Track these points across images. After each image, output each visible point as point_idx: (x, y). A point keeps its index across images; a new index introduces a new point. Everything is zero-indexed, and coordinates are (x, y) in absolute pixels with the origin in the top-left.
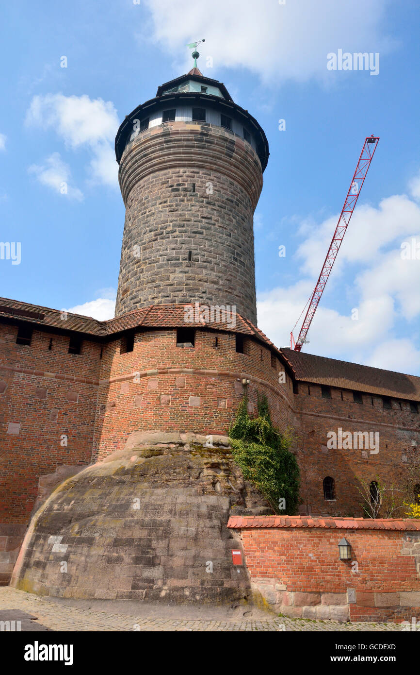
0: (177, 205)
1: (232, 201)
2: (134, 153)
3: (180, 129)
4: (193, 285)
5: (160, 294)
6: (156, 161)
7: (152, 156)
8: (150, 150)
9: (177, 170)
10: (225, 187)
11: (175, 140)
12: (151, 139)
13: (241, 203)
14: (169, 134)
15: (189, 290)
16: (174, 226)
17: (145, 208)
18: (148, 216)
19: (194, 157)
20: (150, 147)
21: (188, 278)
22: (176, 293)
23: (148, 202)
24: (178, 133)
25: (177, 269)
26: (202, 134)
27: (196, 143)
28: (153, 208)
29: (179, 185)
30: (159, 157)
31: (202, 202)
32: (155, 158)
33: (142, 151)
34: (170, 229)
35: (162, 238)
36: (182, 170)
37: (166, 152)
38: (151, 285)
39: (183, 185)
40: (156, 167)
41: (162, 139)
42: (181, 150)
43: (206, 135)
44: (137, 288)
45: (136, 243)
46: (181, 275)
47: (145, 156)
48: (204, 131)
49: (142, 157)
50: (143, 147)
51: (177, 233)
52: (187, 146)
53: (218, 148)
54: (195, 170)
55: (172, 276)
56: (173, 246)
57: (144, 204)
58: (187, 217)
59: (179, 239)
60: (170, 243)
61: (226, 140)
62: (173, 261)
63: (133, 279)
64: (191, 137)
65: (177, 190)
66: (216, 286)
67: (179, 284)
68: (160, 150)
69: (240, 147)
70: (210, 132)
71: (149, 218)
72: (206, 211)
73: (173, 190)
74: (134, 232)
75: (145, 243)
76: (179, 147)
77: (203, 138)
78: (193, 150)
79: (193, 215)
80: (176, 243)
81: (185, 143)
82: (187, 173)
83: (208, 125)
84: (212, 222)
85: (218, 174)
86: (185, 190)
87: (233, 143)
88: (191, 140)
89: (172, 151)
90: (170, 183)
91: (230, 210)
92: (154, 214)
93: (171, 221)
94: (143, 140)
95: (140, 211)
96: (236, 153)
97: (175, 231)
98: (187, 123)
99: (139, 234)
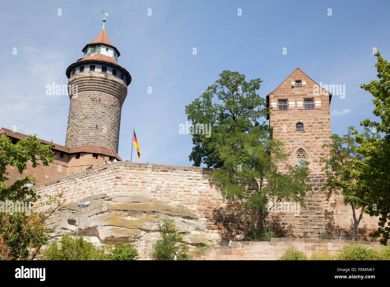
0: (93, 107)
1: (113, 106)
2: (77, 80)
3: (97, 76)
4: (97, 137)
5: (85, 139)
6: (86, 87)
7: (85, 84)
8: (84, 82)
9: (94, 92)
10: (111, 100)
11: (94, 80)
12: (85, 77)
13: (117, 106)
14: (92, 77)
15: (95, 139)
16: (92, 115)
17: (81, 105)
18: (82, 109)
19: (101, 87)
20: (84, 80)
21: (96, 135)
22: (91, 140)
23: (82, 103)
24: (96, 77)
25: (92, 131)
26: (105, 79)
27: (102, 82)
28: (84, 106)
29: (94, 98)
30: (88, 85)
31: (103, 106)
32: (86, 85)
33: (81, 81)
34: (90, 116)
35: (87, 119)
36: (96, 92)
37: (90, 84)
38: (82, 136)
39: (96, 98)
40: (86, 89)
41: (89, 79)
42: (96, 84)
43: (106, 79)
44: (77, 136)
45: (77, 118)
46: (93, 133)
47: (82, 83)
48: (106, 78)
49: (80, 84)
50: (81, 79)
51: (93, 118)
52: (99, 83)
53: (110, 84)
54: (101, 92)
55: (90, 133)
56: (91, 122)
57: (80, 103)
58: (97, 112)
59: (93, 120)
60: (90, 121)
61: (113, 81)
62: (91, 128)
63: (75, 132)
64: (101, 79)
65: (94, 100)
66: (104, 138)
67: (92, 136)
68: (88, 83)
69: (119, 83)
70: (108, 78)
71: (82, 110)
72: (103, 110)
73: (92, 100)
74: (76, 114)
75: (80, 119)
76: (95, 83)
77: (105, 80)
78: (101, 85)
79: (99, 111)
80: (92, 121)
81: (98, 82)
82: (98, 94)
83: (107, 74)
84: (106, 114)
85: (109, 95)
86: (97, 101)
87: (116, 82)
88: (101, 81)
89: (93, 84)
90: (91, 97)
91: (113, 110)
92: (84, 108)
93: (91, 113)
94: (81, 77)
95: (78, 106)
96: (117, 86)
97: (92, 117)
98: (99, 73)
99: (78, 115)
